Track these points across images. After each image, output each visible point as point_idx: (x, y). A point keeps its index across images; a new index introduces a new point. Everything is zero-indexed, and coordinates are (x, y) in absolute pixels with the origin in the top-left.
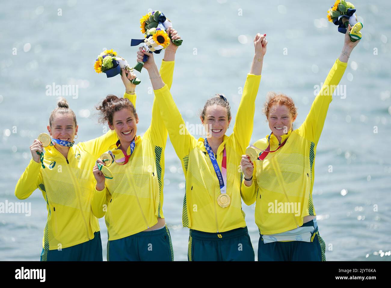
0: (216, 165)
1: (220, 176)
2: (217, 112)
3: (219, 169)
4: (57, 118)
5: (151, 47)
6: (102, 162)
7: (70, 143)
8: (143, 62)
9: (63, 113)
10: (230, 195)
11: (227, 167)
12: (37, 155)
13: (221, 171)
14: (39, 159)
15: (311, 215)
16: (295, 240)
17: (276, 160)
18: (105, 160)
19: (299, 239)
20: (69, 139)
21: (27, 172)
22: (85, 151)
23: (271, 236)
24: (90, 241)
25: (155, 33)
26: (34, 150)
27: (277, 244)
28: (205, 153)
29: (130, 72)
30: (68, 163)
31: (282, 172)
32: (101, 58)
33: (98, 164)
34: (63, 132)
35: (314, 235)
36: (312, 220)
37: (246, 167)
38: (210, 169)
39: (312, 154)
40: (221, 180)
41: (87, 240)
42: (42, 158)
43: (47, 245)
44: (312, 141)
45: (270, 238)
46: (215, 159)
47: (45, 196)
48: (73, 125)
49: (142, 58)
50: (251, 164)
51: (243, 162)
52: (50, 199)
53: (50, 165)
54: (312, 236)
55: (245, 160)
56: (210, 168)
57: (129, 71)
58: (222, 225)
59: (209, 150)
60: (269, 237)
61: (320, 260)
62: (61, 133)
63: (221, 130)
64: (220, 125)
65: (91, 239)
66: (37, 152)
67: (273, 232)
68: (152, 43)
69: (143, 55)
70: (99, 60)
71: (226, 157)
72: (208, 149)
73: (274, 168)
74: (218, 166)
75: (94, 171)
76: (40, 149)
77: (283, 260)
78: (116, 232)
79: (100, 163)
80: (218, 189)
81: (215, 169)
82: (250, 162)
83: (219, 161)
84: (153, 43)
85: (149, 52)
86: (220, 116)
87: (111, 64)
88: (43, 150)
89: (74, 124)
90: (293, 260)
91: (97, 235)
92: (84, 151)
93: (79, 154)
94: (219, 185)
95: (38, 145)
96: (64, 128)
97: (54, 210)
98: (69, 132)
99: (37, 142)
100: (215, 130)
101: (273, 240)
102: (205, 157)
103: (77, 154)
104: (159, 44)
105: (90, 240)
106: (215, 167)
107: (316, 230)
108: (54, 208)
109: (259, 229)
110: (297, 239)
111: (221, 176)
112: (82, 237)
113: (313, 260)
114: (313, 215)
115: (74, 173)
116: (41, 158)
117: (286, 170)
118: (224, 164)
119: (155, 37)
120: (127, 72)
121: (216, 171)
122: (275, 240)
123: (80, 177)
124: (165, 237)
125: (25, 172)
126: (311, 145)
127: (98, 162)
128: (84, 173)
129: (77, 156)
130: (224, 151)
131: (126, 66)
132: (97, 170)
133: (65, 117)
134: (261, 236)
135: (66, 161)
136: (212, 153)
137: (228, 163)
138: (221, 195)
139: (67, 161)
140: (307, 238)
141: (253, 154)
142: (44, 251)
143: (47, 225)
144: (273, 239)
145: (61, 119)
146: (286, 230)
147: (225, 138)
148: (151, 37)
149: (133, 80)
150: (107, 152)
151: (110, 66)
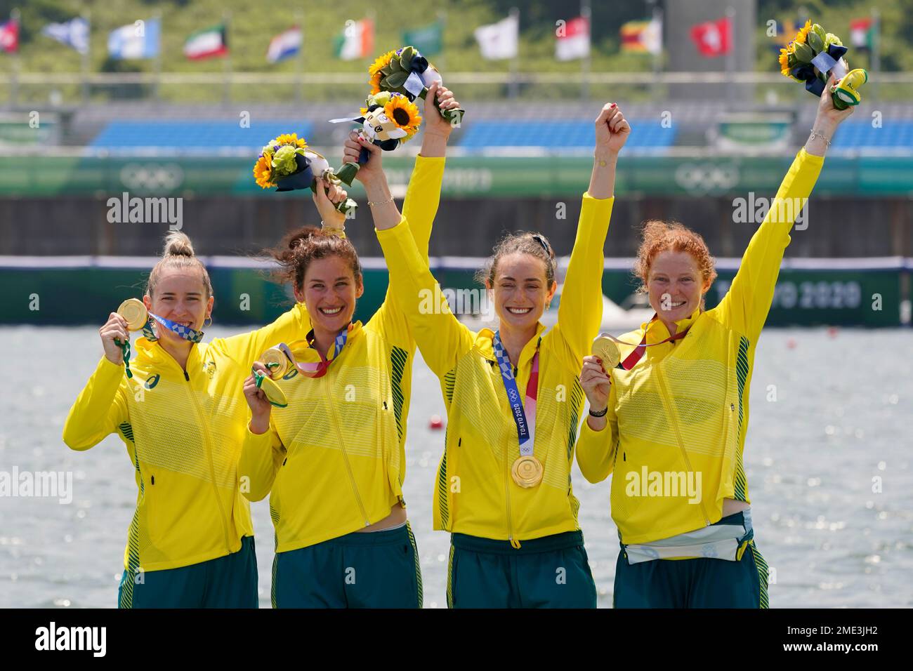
0: (514, 392)
1: (520, 417)
2: (522, 267)
3: (519, 400)
4: (165, 276)
5: (382, 130)
6: (265, 367)
7: (195, 332)
8: (358, 163)
9: (179, 265)
10: (542, 457)
11: (538, 397)
12: (115, 346)
13: (523, 405)
14: (119, 357)
15: (740, 499)
16: (701, 556)
17: (663, 371)
18: (270, 364)
19: (710, 554)
20: (191, 323)
21: (91, 387)
22: (227, 356)
23: (646, 546)
24: (233, 556)
25: (390, 101)
26: (109, 335)
27: (660, 565)
28: (492, 363)
29: (335, 186)
30: (187, 378)
31: (677, 399)
32: (270, 151)
33: (256, 373)
34: (178, 308)
35: (745, 546)
36: (742, 512)
37: (594, 383)
38: (499, 400)
39: (741, 363)
40: (522, 424)
41: (225, 553)
42: (126, 353)
43: (134, 562)
44: (742, 333)
45: (642, 552)
46: (513, 377)
47: (133, 450)
48: (200, 293)
49: (357, 153)
50: (604, 376)
51: (587, 373)
52: (143, 457)
53: (148, 381)
54: (740, 546)
55: (592, 366)
56: (499, 398)
57: (332, 183)
58: (523, 524)
59: (502, 356)
60: (642, 549)
61: (755, 607)
62: (173, 310)
63: (531, 309)
64: (527, 297)
65: (234, 552)
66: (114, 339)
67: (651, 537)
68: (383, 122)
69: (359, 148)
70: (265, 155)
71: (537, 374)
72: (500, 353)
73: (660, 390)
74: (518, 393)
75: (246, 388)
76: (123, 335)
77: (670, 606)
78: (294, 531)
79: (260, 370)
80: (514, 443)
81: (510, 399)
82: (604, 371)
83: (522, 382)
84: (385, 122)
85: (373, 141)
86: (527, 278)
87: (294, 164)
88: (128, 336)
89: (205, 291)
90: (694, 607)
91: (248, 542)
92: (224, 356)
93: (212, 363)
94: (517, 435)
95: (117, 324)
96: (180, 298)
97: (153, 483)
98: (193, 309)
99: (116, 318)
100: (517, 308)
101: (651, 557)
102: (492, 372)
103: (207, 362)
104: (398, 125)
105: (232, 554)
106: (512, 395)
107: (749, 535)
108: (153, 478)
109: (619, 533)
110: (704, 554)
111: (524, 417)
112: (214, 545)
113: (740, 605)
114: (745, 500)
115: (202, 402)
116: (124, 352)
117: (684, 396)
118: (532, 390)
119: (388, 108)
120: (327, 186)
121: (512, 404)
122: (655, 556)
123: (215, 411)
124: (406, 548)
125: (88, 387)
126: (741, 342)
127: (255, 368)
128: (223, 404)
129: (207, 365)
130: (535, 360)
131: (326, 170)
132: (253, 385)
133: (184, 274)
134: (623, 546)
135: (183, 376)
136: (508, 365)
137: (540, 388)
138: (520, 460)
139: (186, 374)
140: (727, 551)
141: (609, 353)
142: (128, 575)
143: (136, 518)
144: (651, 553)
145: (173, 277)
146: (680, 530)
147: (539, 329)
148: (379, 110)
149: (339, 203)
150: (276, 348)
151: (291, 168)
